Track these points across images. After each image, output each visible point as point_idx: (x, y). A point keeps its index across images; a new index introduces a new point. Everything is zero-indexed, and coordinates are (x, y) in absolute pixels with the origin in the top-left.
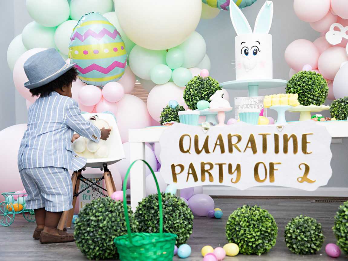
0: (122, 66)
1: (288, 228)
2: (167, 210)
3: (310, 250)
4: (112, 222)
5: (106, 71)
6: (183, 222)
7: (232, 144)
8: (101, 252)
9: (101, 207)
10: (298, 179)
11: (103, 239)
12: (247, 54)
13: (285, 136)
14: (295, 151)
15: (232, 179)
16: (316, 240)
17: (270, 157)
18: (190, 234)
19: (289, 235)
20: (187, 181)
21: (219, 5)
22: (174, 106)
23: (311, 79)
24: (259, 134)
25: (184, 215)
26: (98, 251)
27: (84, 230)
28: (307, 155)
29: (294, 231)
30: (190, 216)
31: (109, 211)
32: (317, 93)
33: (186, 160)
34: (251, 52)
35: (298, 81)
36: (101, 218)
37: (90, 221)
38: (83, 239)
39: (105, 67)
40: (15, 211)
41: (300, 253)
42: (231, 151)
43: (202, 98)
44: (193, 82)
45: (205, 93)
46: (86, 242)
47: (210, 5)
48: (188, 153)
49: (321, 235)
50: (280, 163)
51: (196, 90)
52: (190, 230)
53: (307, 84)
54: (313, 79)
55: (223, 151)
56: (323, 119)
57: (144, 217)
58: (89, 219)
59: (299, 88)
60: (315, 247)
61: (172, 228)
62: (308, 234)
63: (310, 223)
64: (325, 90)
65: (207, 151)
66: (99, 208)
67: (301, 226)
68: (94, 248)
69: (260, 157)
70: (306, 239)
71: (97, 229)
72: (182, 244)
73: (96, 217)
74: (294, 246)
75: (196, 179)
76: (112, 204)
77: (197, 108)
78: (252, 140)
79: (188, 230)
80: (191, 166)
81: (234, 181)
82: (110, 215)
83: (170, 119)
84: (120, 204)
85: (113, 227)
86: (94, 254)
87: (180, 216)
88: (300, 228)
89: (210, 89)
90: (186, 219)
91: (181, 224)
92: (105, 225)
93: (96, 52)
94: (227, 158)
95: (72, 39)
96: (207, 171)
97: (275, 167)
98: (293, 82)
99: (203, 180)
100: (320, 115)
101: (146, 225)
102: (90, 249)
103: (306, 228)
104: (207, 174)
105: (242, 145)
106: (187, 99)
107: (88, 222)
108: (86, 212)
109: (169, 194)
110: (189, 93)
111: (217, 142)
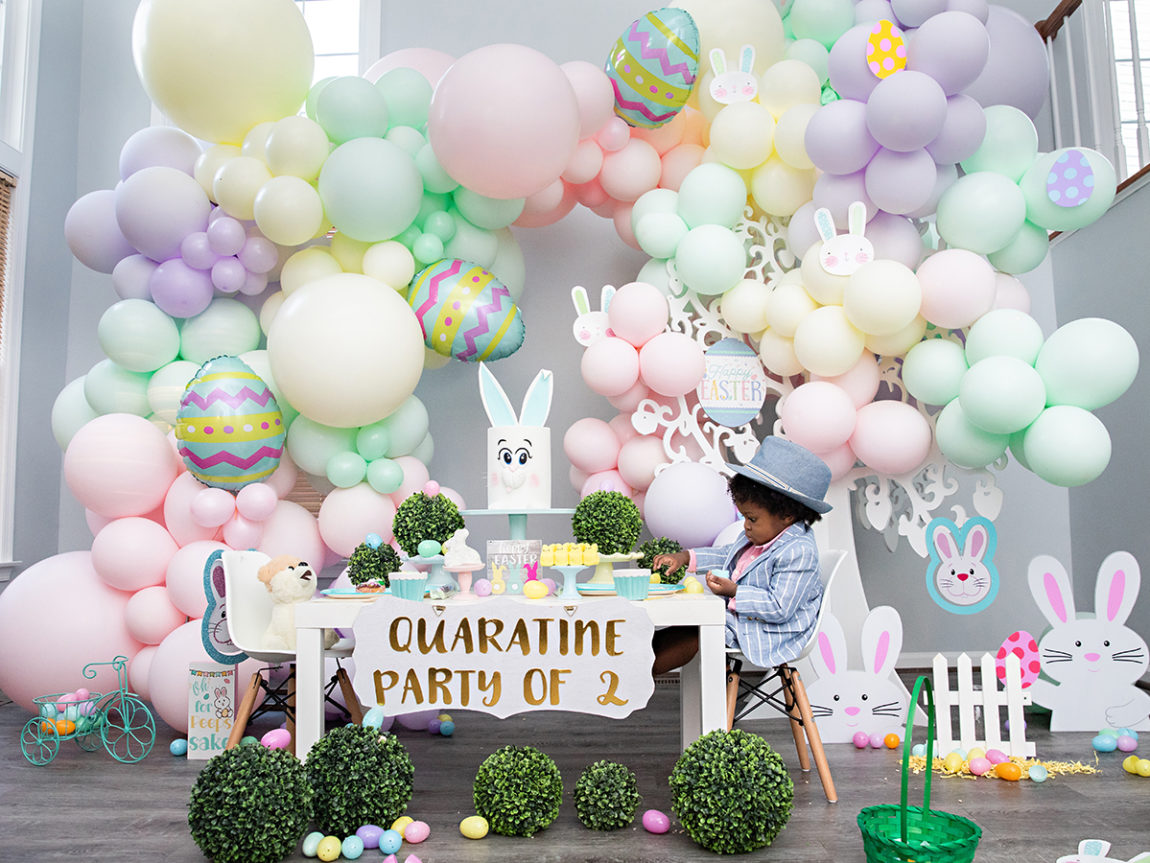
0: (277, 454)
1: (581, 785)
2: (369, 764)
3: (617, 824)
4: (264, 796)
5: (245, 464)
6: (397, 784)
7: (486, 637)
8: (242, 854)
9: (243, 768)
10: (598, 699)
11: (247, 829)
12: (508, 461)
13: (579, 624)
14: (595, 649)
15: (485, 698)
16: (628, 805)
17: (552, 659)
19: (583, 799)
20: (403, 702)
21: (454, 353)
22: (376, 544)
23: (615, 508)
24: (535, 620)
25: (398, 769)
26: (236, 853)
27: (211, 812)
28: (616, 657)
29: (592, 793)
30: (409, 768)
31: (259, 776)
32: (624, 532)
33: (401, 663)
34: (515, 458)
35: (594, 510)
36: (244, 789)
37: (222, 796)
38: (208, 831)
39: (245, 457)
40: (60, 735)
41: (600, 829)
42: (483, 647)
43: (428, 536)
44: (411, 505)
45: (433, 526)
46: (213, 836)
47: (438, 351)
48: (406, 652)
49: (636, 795)
50: (569, 671)
51: (417, 520)
53: (608, 517)
54: (618, 508)
55: (469, 649)
57: (325, 777)
58: (220, 792)
59: (596, 523)
60: (625, 818)
61: (376, 796)
62: (615, 796)
63: (618, 776)
64: (637, 526)
65: (441, 649)
66: (240, 770)
67: (602, 782)
68: (230, 848)
69: (534, 659)
70: (611, 805)
71: (236, 811)
73: (233, 787)
74: (592, 818)
75: (419, 700)
76: (264, 759)
77: (418, 553)
78: (521, 628)
80: (411, 673)
81: (488, 702)
82: (261, 784)
84: (279, 758)
85: (267, 806)
86: (228, 859)
87: (391, 771)
88: (601, 785)
89: (441, 519)
90: (402, 775)
91: (393, 787)
92: (251, 803)
93: (229, 430)
94: (477, 661)
95: (185, 403)
96: (440, 684)
97: (561, 677)
98: (586, 510)
99: (433, 700)
101: (328, 791)
102: (220, 848)
103: (612, 785)
104: (440, 691)
105: (504, 638)
106: (399, 534)
107: (219, 799)
108: (213, 775)
109: (370, 729)
110: (403, 525)
111: (459, 631)
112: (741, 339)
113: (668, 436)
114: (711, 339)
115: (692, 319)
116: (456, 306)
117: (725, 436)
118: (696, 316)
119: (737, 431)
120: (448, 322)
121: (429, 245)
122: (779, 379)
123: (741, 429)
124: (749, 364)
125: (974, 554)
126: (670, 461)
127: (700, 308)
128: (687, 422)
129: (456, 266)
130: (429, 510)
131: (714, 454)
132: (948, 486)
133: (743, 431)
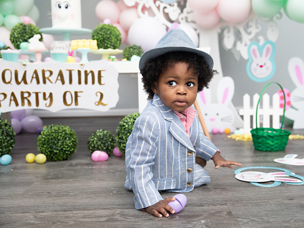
6: (6, 138)
7: (45, 77)
10: (95, 103)
12: (60, 7)
13: (86, 72)
14: (93, 83)
17: (75, 87)
18: (12, 147)
20: (10, 106)
22: (2, 46)
23: (109, 30)
24: (67, 70)
25: (6, 133)
28: (101, 86)
30: (13, 133)
32: (113, 41)
33: (8, 89)
34: (63, 6)
35: (100, 31)
42: (45, 82)
43: (26, 41)
44: (17, 27)
45: (27, 36)
48: (9, 84)
50: (82, 92)
51: (19, 34)
52: (13, 144)
53: (106, 34)
54: (111, 30)
55: (38, 82)
56: (116, 59)
59: (100, 36)
64: (119, 39)
65: (26, 83)
69: (67, 86)
72: (5, 154)
75: (17, 105)
77: (20, 48)
78: (61, 74)
79: (10, 144)
80: (13, 94)
81: (47, 105)
87: (3, 133)
89: (31, 34)
90: (8, 135)
91: (4, 139)
94: (41, 88)
96: (26, 98)
97: (79, 94)
98: (97, 31)
99: (23, 105)
100: (114, 57)
104: (26, 101)
105: (54, 77)
106: (12, 40)
110: (13, 36)
111: (33, 75)
113: (140, 7)
117: (165, 8)
119: (170, 5)
123: (172, 4)
125: (266, 56)
126: (139, 17)
128: (148, 1)
130: (25, 29)
131: (160, 15)
132: (257, 28)
133: (173, 6)
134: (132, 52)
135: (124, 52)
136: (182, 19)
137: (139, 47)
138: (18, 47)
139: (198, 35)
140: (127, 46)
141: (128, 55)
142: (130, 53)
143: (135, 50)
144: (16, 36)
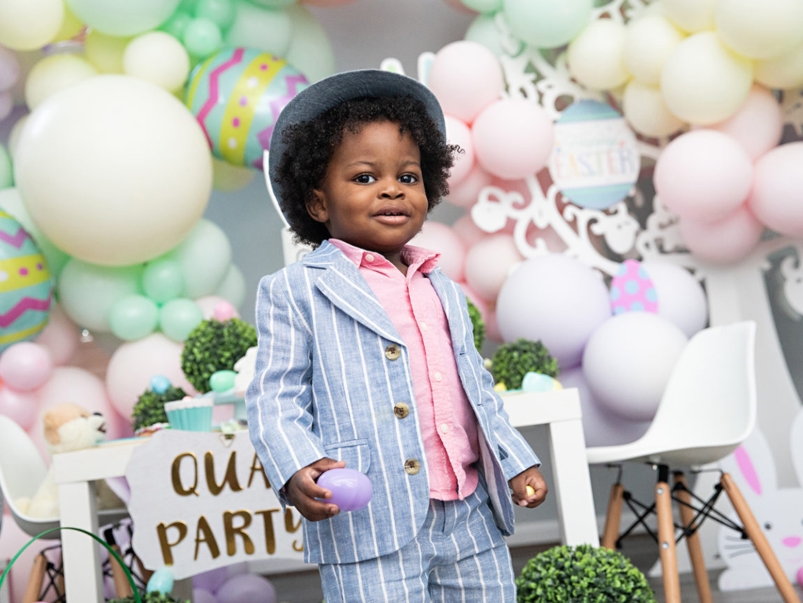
0: (43, 306)
5: (4, 321)
15: (295, 543)
20: (196, 557)
21: (249, 161)
22: (162, 387)
33: (189, 511)
39: (2, 312)
43: (222, 367)
44: (199, 334)
45: (227, 354)
47: (229, 162)
48: (192, 496)
51: (206, 350)
65: (236, 487)
75: (215, 552)
77: (210, 390)
80: (203, 524)
81: (299, 546)
83: (154, 419)
89: (237, 345)
96: (238, 531)
99: (231, 552)
104: (239, 540)
106: (188, 370)
109: (156, 594)
110: (191, 357)
111: (254, 464)
112: (600, 99)
113: (520, 231)
114: (562, 103)
115: (535, 82)
116: (243, 103)
117: (593, 221)
118: (539, 78)
119: (606, 212)
120: (236, 123)
121: (203, 33)
122: (654, 142)
123: (612, 210)
124: (613, 128)
126: (523, 258)
127: (543, 67)
128: (542, 210)
129: (238, 55)
130: (221, 336)
131: (580, 245)
133: (616, 212)
134: (517, 363)
135: (495, 364)
136: (647, 245)
137: (535, 344)
138: (204, 387)
139: (703, 284)
140: (500, 347)
141: (508, 371)
142: (511, 366)
143: (525, 356)
144: (199, 357)
